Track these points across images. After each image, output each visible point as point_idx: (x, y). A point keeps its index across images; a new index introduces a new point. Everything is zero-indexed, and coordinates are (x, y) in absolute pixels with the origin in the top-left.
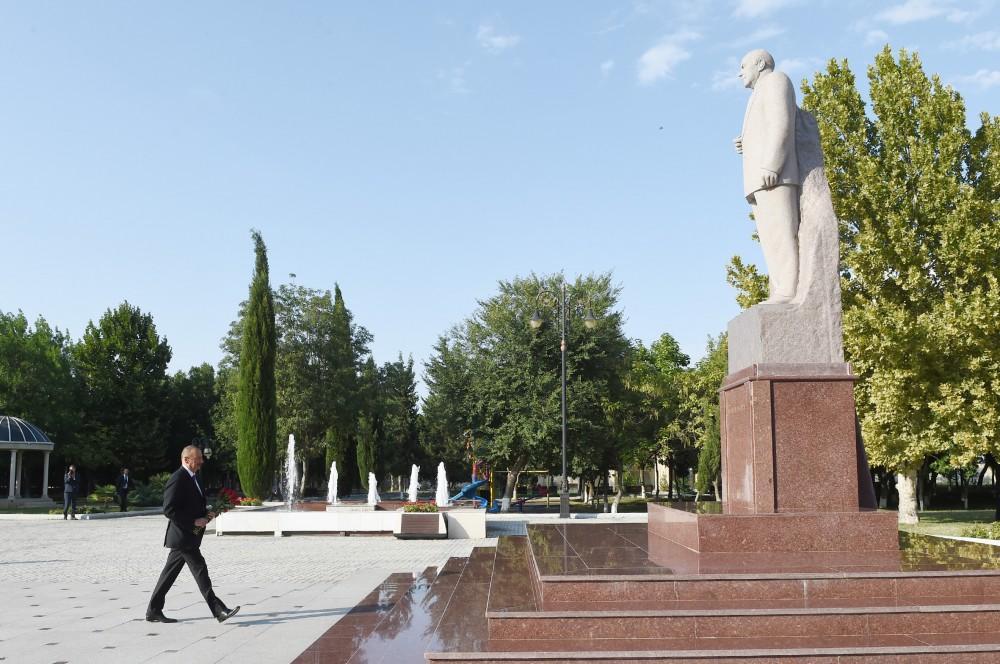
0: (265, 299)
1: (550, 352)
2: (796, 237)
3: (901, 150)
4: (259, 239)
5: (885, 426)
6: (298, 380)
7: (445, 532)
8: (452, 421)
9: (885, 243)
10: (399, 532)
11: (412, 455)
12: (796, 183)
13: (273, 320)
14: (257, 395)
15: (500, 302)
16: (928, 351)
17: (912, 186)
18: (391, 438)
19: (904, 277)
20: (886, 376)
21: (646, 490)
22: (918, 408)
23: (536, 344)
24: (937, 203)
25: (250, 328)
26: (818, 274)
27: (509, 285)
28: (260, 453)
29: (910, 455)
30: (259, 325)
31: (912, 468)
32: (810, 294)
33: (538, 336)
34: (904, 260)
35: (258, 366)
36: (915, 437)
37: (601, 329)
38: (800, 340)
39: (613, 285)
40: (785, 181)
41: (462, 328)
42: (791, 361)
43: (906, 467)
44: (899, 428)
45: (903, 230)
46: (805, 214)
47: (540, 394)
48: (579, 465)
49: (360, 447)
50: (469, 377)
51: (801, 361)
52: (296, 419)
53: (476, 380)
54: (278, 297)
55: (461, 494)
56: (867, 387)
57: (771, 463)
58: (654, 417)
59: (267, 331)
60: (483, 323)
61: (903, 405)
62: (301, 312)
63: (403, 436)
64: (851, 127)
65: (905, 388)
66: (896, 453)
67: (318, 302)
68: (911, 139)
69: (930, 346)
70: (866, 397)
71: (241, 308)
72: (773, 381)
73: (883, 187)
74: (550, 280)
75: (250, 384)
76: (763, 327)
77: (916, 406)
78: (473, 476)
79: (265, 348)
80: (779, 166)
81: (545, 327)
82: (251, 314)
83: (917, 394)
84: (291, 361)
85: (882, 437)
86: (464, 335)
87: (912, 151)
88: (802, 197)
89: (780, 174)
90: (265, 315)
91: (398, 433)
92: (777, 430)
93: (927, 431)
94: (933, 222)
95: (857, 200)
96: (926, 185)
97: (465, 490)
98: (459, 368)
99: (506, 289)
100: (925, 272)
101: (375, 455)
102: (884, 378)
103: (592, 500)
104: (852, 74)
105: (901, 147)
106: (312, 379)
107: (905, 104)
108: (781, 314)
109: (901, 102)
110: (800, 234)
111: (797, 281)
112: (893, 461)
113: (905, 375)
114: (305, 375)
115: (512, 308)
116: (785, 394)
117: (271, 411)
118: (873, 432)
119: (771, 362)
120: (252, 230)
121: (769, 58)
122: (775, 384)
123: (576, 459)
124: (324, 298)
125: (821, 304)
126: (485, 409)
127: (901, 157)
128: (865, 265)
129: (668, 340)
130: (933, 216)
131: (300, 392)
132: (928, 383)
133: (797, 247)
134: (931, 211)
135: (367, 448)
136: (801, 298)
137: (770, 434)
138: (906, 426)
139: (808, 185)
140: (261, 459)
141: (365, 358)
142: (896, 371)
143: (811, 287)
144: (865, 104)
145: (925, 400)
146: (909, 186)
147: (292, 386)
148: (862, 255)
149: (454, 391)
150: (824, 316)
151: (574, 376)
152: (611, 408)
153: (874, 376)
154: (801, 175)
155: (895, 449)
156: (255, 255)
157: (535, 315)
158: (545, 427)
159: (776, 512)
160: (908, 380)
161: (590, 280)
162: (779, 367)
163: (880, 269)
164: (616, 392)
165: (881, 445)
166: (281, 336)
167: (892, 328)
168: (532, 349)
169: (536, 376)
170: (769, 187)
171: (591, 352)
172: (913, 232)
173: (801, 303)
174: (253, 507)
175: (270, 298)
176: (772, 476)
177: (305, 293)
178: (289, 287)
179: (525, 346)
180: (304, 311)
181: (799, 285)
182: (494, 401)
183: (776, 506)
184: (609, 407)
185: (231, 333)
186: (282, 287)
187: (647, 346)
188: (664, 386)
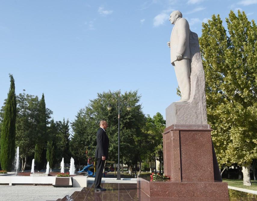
0: (13, 98)
1: (115, 119)
2: (189, 78)
3: (240, 47)
4: (12, 77)
5: (236, 148)
6: (24, 127)
7: (71, 185)
8: (80, 143)
9: (234, 80)
10: (55, 184)
11: (67, 155)
12: (189, 58)
13: (16, 106)
14: (8, 133)
15: (98, 101)
16: (252, 120)
17: (245, 60)
18: (59, 149)
19: (242, 93)
20: (236, 129)
21: (152, 170)
22: (249, 142)
23: (110, 116)
24: (254, 66)
25: (7, 108)
26: (197, 91)
27: (101, 95)
28: (8, 154)
29: (247, 159)
30: (11, 107)
31: (248, 164)
32: (194, 98)
33: (111, 113)
34: (242, 86)
35: (9, 122)
36: (248, 152)
37: (134, 111)
38: (191, 116)
39: (138, 95)
40: (185, 57)
41: (84, 110)
42: (187, 123)
43: (246, 164)
44: (242, 149)
45: (241, 75)
46: (193, 70)
47: (111, 134)
48: (125, 160)
49: (48, 152)
50: (86, 127)
51: (191, 123)
52: (23, 142)
53: (88, 129)
54: (18, 98)
55: (83, 170)
56: (229, 133)
57: (180, 162)
58: (153, 143)
59: (13, 110)
60: (91, 108)
61: (243, 140)
62: (27, 103)
63: (64, 148)
64: (222, 39)
65: (243, 134)
66: (241, 158)
67: (33, 100)
68: (244, 43)
69: (252, 119)
70: (229, 137)
71: (5, 102)
72: (180, 131)
73: (233, 60)
74: (116, 93)
75: (7, 129)
76: (176, 111)
77: (248, 141)
78: (88, 163)
79: (12, 116)
80: (183, 52)
81: (113, 110)
82: (8, 104)
83: (248, 136)
84: (22, 120)
85: (235, 152)
86: (85, 112)
87: (245, 48)
88: (192, 63)
89: (183, 55)
90: (13, 104)
91: (62, 147)
92: (182, 150)
93: (253, 151)
94: (253, 73)
95: (224, 65)
96: (250, 59)
97: (84, 168)
98: (82, 124)
99: (100, 96)
100: (250, 91)
101: (53, 155)
102: (235, 130)
103: (131, 173)
104: (221, 20)
105: (240, 46)
106: (30, 127)
107: (241, 30)
108: (183, 106)
109: (240, 30)
110: (191, 77)
111: (190, 94)
112: (240, 161)
113: (243, 129)
114: (27, 126)
115: (102, 103)
116: (185, 136)
117: (13, 138)
118: (232, 150)
119: (179, 123)
120: (9, 74)
121: (180, 14)
122: (181, 132)
123: (124, 158)
124: (36, 98)
125: (198, 102)
126: (91, 139)
127: (240, 50)
128: (227, 88)
129: (159, 115)
130: (252, 71)
131: (25, 132)
132: (252, 132)
133: (190, 81)
134: (252, 69)
135: (50, 152)
136: (191, 100)
137: (179, 151)
138: (244, 148)
139: (194, 59)
140: (9, 156)
141: (49, 120)
142: (240, 127)
143: (195, 96)
144: (226, 31)
145: (251, 139)
146: (243, 60)
147: (22, 130)
148: (226, 85)
149: (80, 132)
150: (199, 107)
151: (123, 127)
152: (137, 139)
153: (232, 129)
154: (191, 55)
155: (241, 157)
156: (10, 83)
157: (109, 105)
158: (113, 146)
159: (182, 181)
160: (245, 131)
161: (130, 93)
162: (182, 126)
163: (233, 90)
164: (139, 133)
165: (235, 155)
166: (19, 111)
167: (238, 112)
168: (108, 118)
169: (109, 127)
170: (179, 59)
171: (129, 119)
172: (245, 77)
173: (191, 102)
174: (3, 174)
175: (15, 98)
176: (180, 167)
177: (29, 97)
178: (23, 94)
179: (106, 116)
180: (28, 103)
181: (191, 96)
182: (94, 136)
183: (182, 179)
184: (136, 139)
185: (1, 110)
186: (20, 95)
187: (152, 117)
188: (156, 131)
